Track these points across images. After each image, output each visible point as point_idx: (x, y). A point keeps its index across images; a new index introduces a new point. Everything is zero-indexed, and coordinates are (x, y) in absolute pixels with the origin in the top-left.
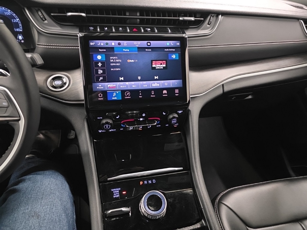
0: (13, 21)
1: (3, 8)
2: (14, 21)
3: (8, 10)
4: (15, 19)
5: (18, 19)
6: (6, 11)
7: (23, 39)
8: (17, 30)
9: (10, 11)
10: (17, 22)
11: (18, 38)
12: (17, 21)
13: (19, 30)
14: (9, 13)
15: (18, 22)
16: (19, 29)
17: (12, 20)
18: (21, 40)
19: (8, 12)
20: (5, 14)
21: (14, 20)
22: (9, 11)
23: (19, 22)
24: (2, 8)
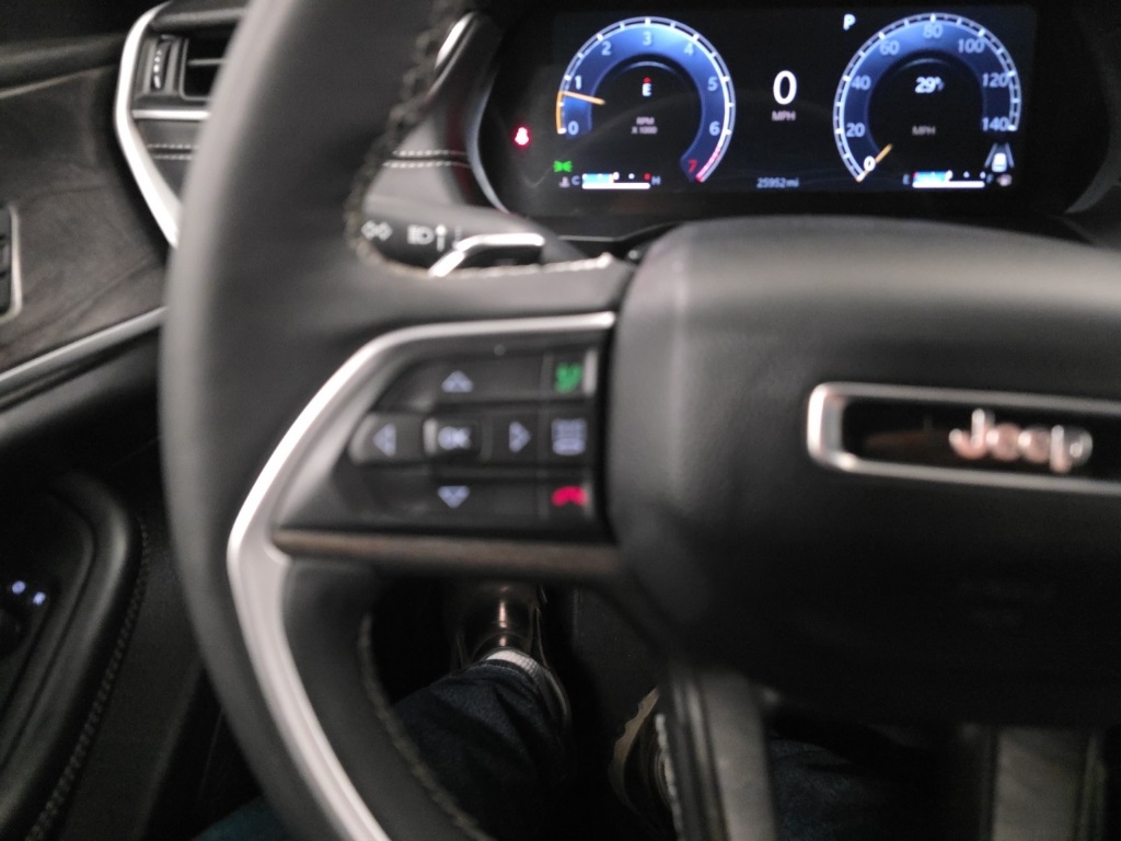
0: (985, 83)
1: (960, 20)
2: (990, 79)
3: (978, 30)
4: (1000, 70)
5: (1013, 73)
6: (966, 36)
7: (1009, 171)
8: (997, 124)
9: (986, 36)
10: (1003, 85)
11: (987, 163)
12: (1004, 80)
13: (1004, 124)
14: (979, 45)
15: (1007, 88)
16: (1004, 119)
17: (986, 77)
18: (998, 175)
19: (975, 38)
20: (961, 49)
21: (995, 75)
22: (982, 32)
23: (1014, 83)
24: (955, 21)
